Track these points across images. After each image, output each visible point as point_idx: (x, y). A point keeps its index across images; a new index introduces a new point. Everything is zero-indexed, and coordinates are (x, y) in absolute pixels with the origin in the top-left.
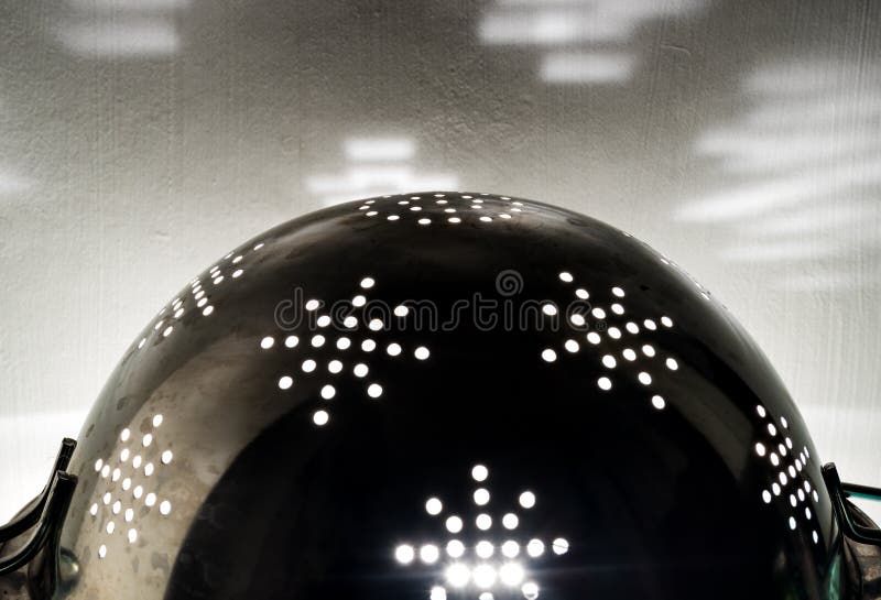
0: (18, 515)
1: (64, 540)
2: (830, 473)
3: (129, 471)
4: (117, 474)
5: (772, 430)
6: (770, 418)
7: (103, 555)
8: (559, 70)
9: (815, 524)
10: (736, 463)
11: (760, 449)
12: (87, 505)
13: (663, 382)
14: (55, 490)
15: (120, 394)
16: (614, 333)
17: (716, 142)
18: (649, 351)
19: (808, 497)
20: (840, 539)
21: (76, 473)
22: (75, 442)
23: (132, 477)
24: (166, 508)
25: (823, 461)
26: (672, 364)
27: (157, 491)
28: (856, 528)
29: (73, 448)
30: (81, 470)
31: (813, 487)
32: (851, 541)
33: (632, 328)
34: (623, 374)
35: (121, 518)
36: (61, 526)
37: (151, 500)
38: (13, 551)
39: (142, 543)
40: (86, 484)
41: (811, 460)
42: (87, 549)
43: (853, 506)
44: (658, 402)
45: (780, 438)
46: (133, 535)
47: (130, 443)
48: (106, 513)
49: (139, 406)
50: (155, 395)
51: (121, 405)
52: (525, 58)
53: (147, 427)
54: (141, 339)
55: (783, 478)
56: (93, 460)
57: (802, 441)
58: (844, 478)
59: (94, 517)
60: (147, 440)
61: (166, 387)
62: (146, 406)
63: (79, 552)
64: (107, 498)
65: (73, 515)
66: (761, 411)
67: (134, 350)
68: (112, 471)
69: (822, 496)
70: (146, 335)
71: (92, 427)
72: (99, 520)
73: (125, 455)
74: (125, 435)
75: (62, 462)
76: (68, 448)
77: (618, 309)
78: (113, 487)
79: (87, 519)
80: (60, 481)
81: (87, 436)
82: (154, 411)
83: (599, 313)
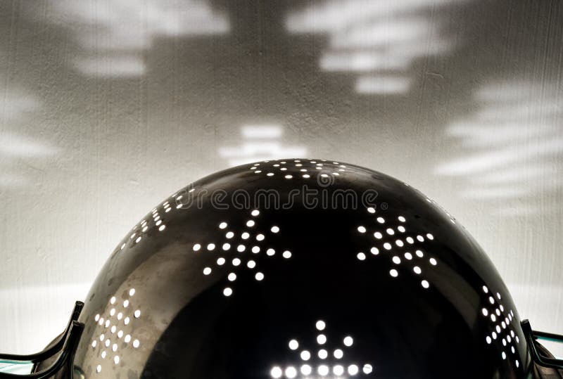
0: (49, 346)
1: (76, 362)
2: (526, 325)
3: (115, 321)
4: (108, 323)
5: (492, 300)
6: (491, 294)
7: (99, 371)
8: (367, 87)
9: (517, 356)
10: (471, 320)
11: (485, 312)
12: (90, 341)
13: (428, 272)
14: (72, 332)
15: (110, 276)
16: (400, 243)
17: (458, 129)
18: (420, 254)
19: (513, 340)
20: (532, 363)
21: (84, 322)
22: (83, 304)
23: (117, 325)
24: (136, 344)
25: (522, 318)
26: (433, 262)
27: (131, 334)
28: (541, 358)
29: (82, 307)
30: (87, 320)
31: (516, 334)
32: (538, 366)
33: (410, 240)
34: (405, 268)
35: (110, 349)
36: (75, 352)
37: (128, 339)
38: (47, 367)
39: (122, 364)
40: (89, 329)
41: (515, 318)
42: (90, 367)
43: (539, 344)
44: (425, 284)
45: (496, 305)
46: (117, 360)
47: (115, 305)
48: (101, 346)
49: (121, 283)
50: (130, 277)
51: (111, 282)
52: (346, 80)
53: (126, 296)
54: (122, 244)
55: (498, 329)
56: (94, 315)
57: (509, 306)
58: (534, 328)
59: (94, 349)
60: (126, 303)
61: (137, 272)
62: (125, 284)
63: (85, 368)
64: (102, 337)
65: (82, 347)
66: (485, 289)
67: (118, 250)
68: (105, 321)
69: (521, 339)
70: (125, 241)
71: (93, 296)
72: (97, 349)
73: (113, 312)
74: (113, 300)
75: (75, 315)
76: (79, 306)
77: (402, 229)
78: (105, 330)
79: (90, 350)
80: (74, 327)
81: (90, 300)
82: (130, 286)
83: (390, 232)
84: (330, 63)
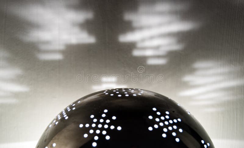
5: (206, 146)
13: (179, 135)
15: (45, 138)
16: (166, 123)
18: (175, 127)
26: (181, 130)
33: (171, 122)
34: (169, 133)
44: (177, 140)
49: (49, 141)
50: (54, 138)
51: (45, 141)
53: (51, 146)
54: (50, 125)
61: (56, 137)
62: (52, 141)
66: (203, 142)
67: (48, 127)
70: (51, 123)
77: (167, 117)
82: (54, 142)
83: (163, 118)
84: (136, 53)
